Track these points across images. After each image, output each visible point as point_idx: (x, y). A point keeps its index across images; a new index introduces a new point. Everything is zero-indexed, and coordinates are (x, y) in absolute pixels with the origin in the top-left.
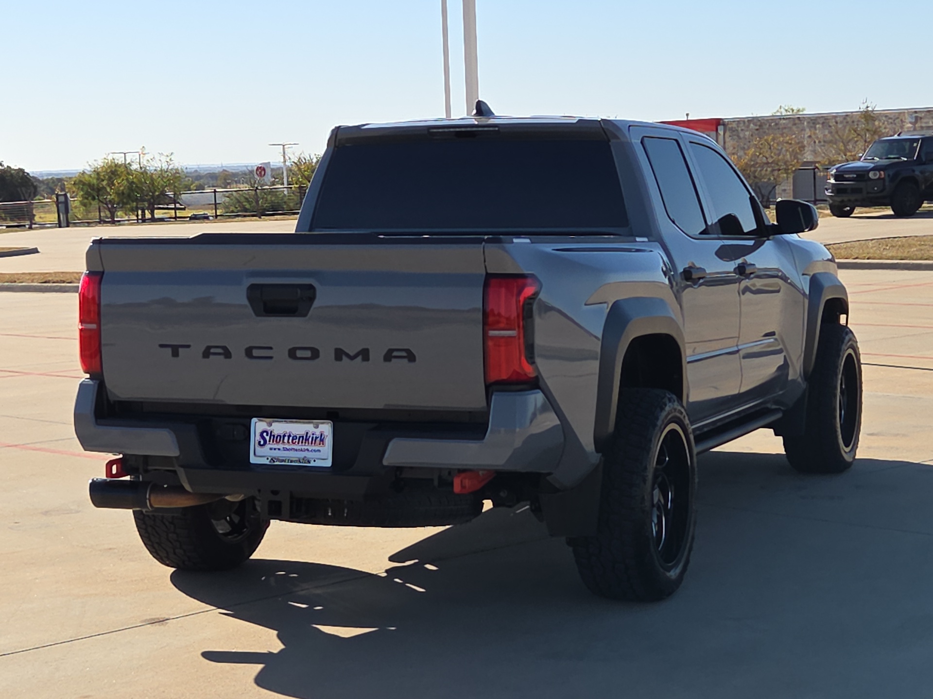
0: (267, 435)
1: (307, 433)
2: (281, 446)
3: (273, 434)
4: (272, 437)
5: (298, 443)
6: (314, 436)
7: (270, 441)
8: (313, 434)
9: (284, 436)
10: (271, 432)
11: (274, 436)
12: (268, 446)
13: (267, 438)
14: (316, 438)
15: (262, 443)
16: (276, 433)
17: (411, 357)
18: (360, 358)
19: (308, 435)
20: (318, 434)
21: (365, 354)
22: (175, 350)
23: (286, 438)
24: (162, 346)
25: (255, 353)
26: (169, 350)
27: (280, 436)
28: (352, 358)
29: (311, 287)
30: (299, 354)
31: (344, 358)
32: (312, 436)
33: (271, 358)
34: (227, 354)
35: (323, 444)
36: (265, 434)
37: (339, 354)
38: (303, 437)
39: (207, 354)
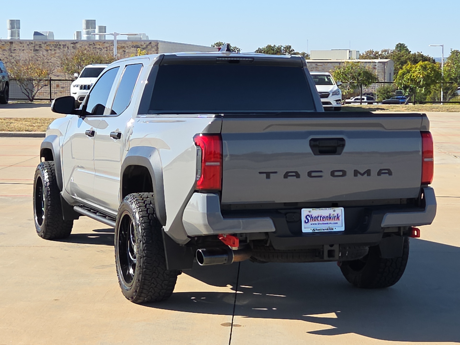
0: (309, 217)
1: (330, 215)
2: (317, 222)
3: (312, 216)
4: (312, 218)
5: (326, 220)
6: (334, 216)
7: (311, 220)
8: (333, 215)
9: (318, 217)
10: (311, 215)
11: (313, 217)
12: (310, 223)
13: (309, 219)
14: (335, 217)
15: (307, 221)
16: (314, 215)
17: (390, 173)
18: (366, 175)
19: (331, 216)
20: (336, 215)
21: (368, 172)
22: (268, 176)
23: (319, 218)
24: (260, 173)
25: (313, 174)
26: (265, 175)
27: (316, 217)
28: (362, 175)
29: (342, 140)
30: (336, 174)
31: (359, 175)
32: (332, 216)
33: (321, 176)
34: (297, 175)
35: (339, 220)
36: (308, 217)
37: (356, 173)
38: (328, 217)
39: (286, 176)
